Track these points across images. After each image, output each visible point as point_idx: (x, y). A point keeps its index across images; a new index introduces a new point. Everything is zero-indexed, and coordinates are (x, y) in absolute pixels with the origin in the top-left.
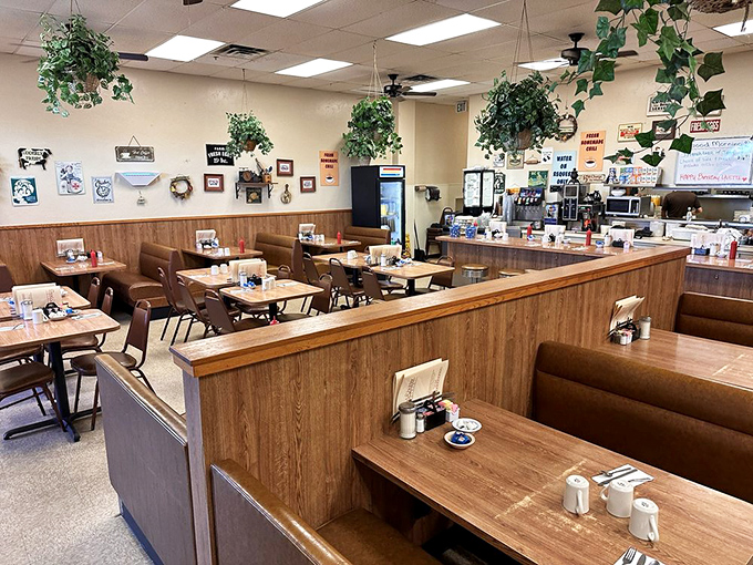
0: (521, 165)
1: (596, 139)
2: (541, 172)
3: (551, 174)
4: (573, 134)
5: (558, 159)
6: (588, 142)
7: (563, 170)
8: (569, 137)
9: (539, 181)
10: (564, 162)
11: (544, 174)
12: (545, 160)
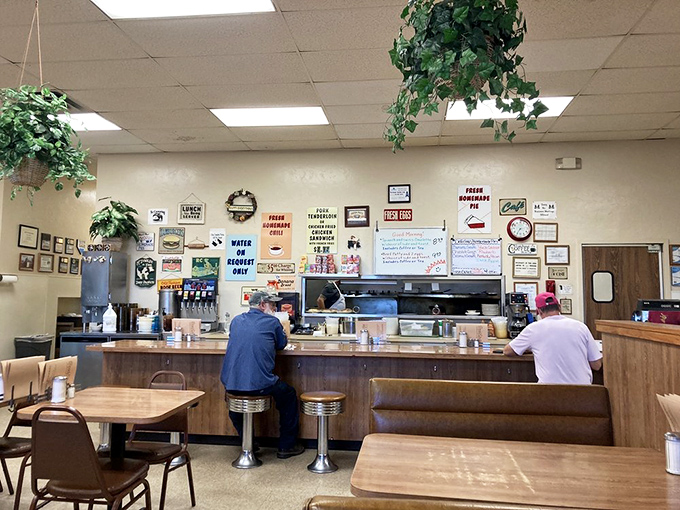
0: (181, 248)
1: (281, 222)
2: (210, 260)
3: (223, 262)
4: (253, 213)
5: (234, 243)
6: (272, 226)
7: (240, 257)
8: (248, 217)
9: (207, 271)
10: (241, 248)
11: (215, 261)
12: (214, 244)
